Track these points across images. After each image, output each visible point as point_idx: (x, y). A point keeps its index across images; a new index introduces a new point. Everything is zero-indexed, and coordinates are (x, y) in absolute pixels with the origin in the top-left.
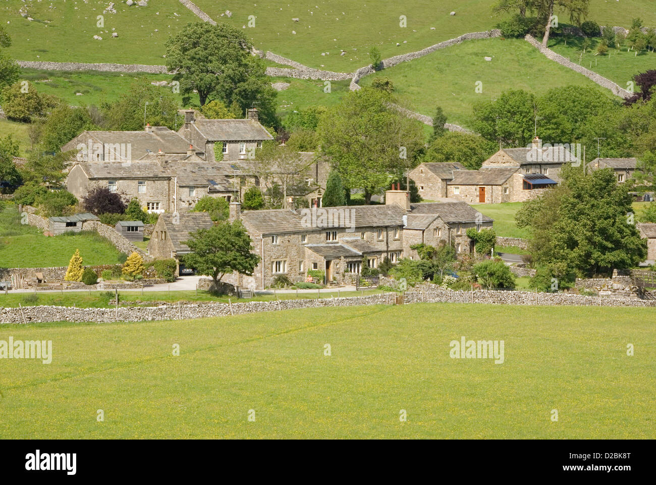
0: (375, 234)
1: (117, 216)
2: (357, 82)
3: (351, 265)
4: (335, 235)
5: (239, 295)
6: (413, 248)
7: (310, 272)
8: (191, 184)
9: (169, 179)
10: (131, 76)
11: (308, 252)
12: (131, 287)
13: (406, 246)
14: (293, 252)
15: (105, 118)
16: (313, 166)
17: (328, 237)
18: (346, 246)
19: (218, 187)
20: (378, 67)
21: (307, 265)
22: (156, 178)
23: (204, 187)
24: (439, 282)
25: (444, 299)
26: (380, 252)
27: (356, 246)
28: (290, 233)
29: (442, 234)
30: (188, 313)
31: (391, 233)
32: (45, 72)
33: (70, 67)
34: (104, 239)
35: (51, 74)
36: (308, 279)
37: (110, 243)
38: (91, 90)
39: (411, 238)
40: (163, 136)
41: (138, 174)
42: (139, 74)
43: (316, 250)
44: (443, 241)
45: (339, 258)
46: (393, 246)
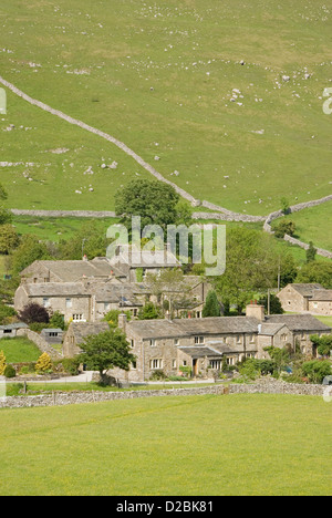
0: (235, 339)
1: (43, 324)
2: (269, 223)
3: (213, 362)
4: (202, 339)
5: (120, 386)
6: (265, 350)
7: (181, 368)
8: (106, 300)
9: (90, 296)
10: (99, 219)
11: (180, 352)
12: (41, 379)
13: (259, 348)
14: (168, 353)
15: (59, 251)
16: (200, 286)
17: (196, 341)
18: (211, 348)
19: (127, 302)
20: (287, 212)
21: (179, 363)
22: (79, 296)
23: (116, 302)
24: (277, 377)
25: (261, 390)
26: (237, 353)
27: (218, 348)
28: (165, 338)
29: (289, 339)
30: (60, 400)
31: (248, 338)
32: (36, 218)
33: (56, 213)
34: (31, 342)
35: (41, 219)
36: (179, 373)
37: (35, 345)
38: (69, 230)
39: (263, 341)
40: (96, 264)
41: (66, 292)
42: (105, 218)
43: (186, 351)
44: (289, 345)
45: (203, 357)
46: (249, 348)
